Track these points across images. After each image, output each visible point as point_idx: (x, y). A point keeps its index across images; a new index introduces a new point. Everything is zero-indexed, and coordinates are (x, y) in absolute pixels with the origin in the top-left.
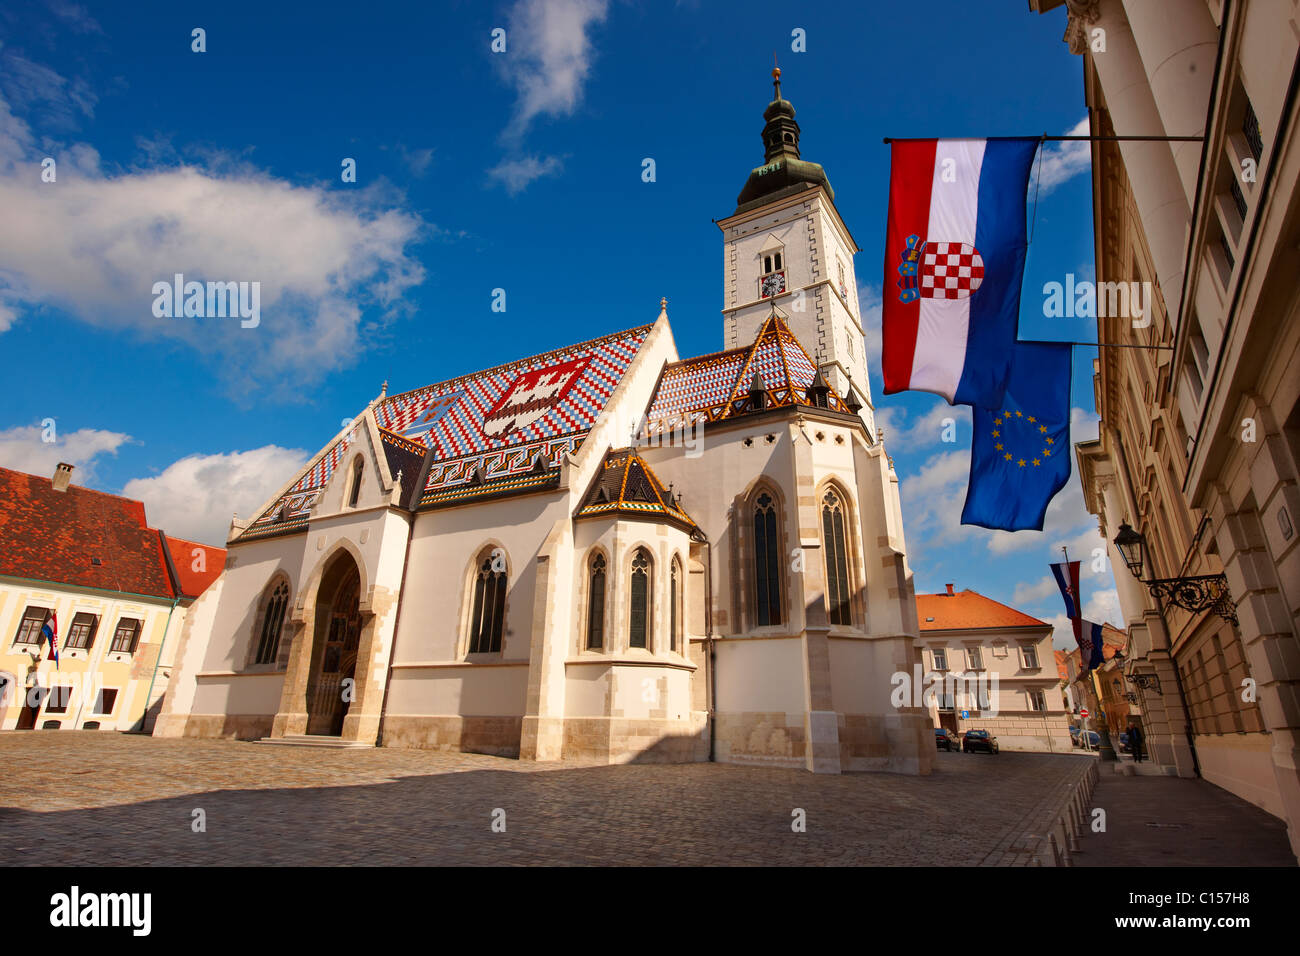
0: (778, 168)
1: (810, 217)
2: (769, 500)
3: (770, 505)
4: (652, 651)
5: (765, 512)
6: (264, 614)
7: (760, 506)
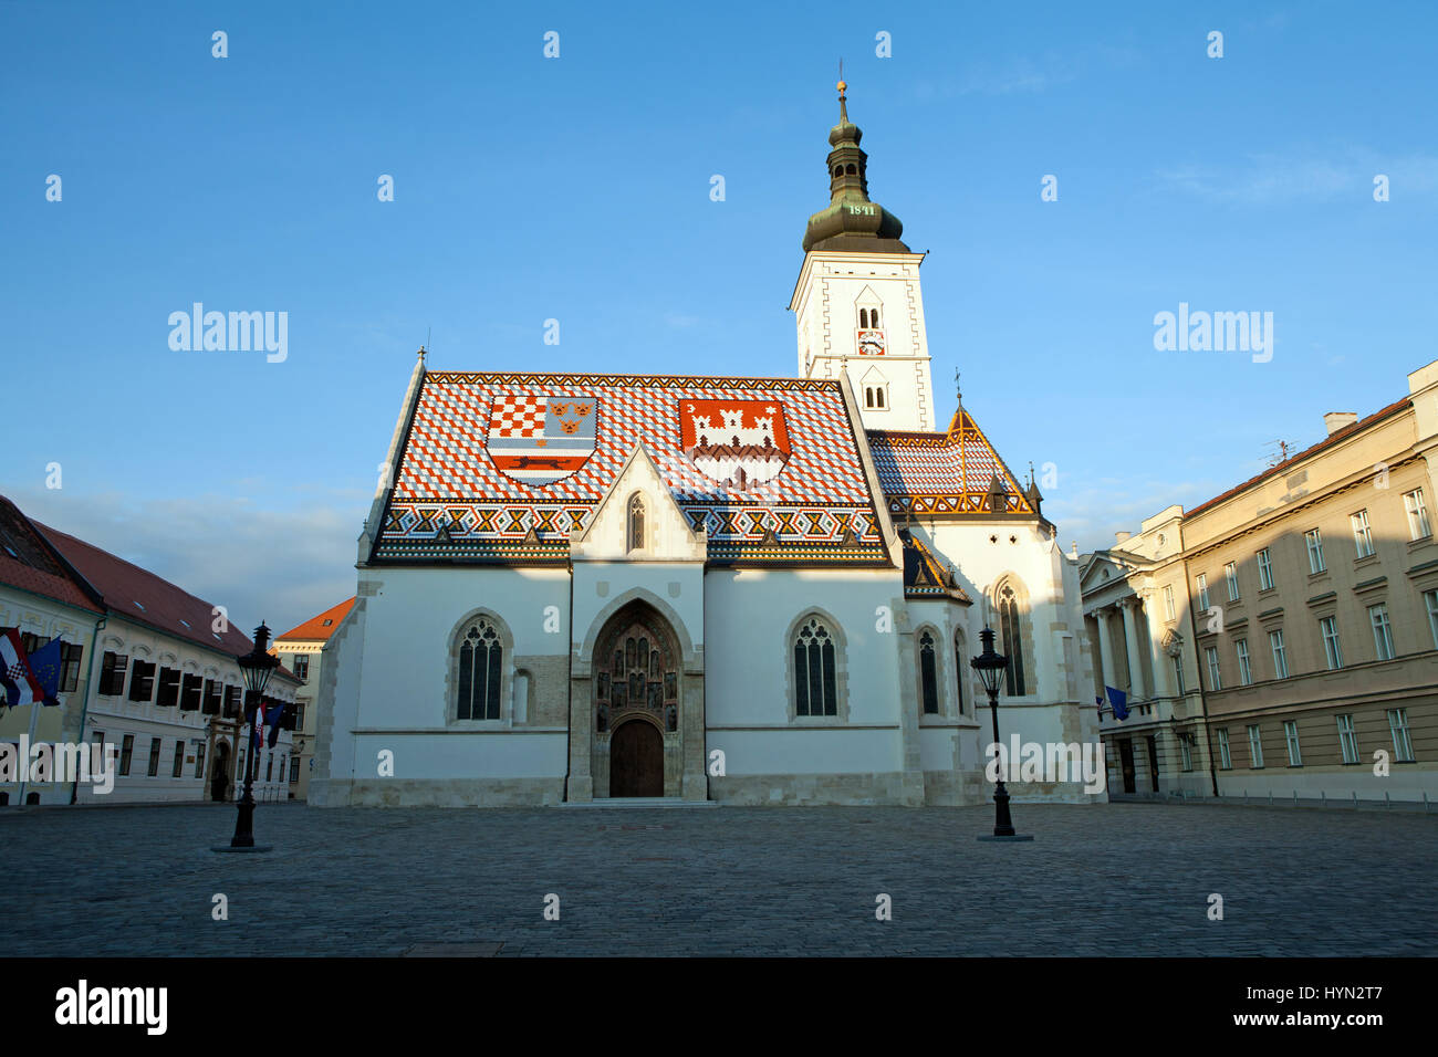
0: (872, 213)
1: (910, 283)
2: (1011, 592)
3: (1012, 597)
4: (970, 717)
5: (1008, 602)
6: (458, 659)
7: (1003, 596)
